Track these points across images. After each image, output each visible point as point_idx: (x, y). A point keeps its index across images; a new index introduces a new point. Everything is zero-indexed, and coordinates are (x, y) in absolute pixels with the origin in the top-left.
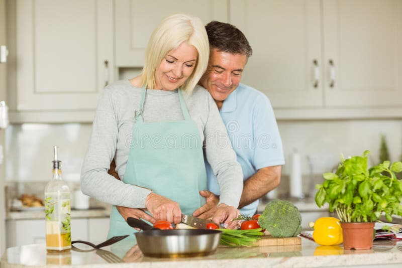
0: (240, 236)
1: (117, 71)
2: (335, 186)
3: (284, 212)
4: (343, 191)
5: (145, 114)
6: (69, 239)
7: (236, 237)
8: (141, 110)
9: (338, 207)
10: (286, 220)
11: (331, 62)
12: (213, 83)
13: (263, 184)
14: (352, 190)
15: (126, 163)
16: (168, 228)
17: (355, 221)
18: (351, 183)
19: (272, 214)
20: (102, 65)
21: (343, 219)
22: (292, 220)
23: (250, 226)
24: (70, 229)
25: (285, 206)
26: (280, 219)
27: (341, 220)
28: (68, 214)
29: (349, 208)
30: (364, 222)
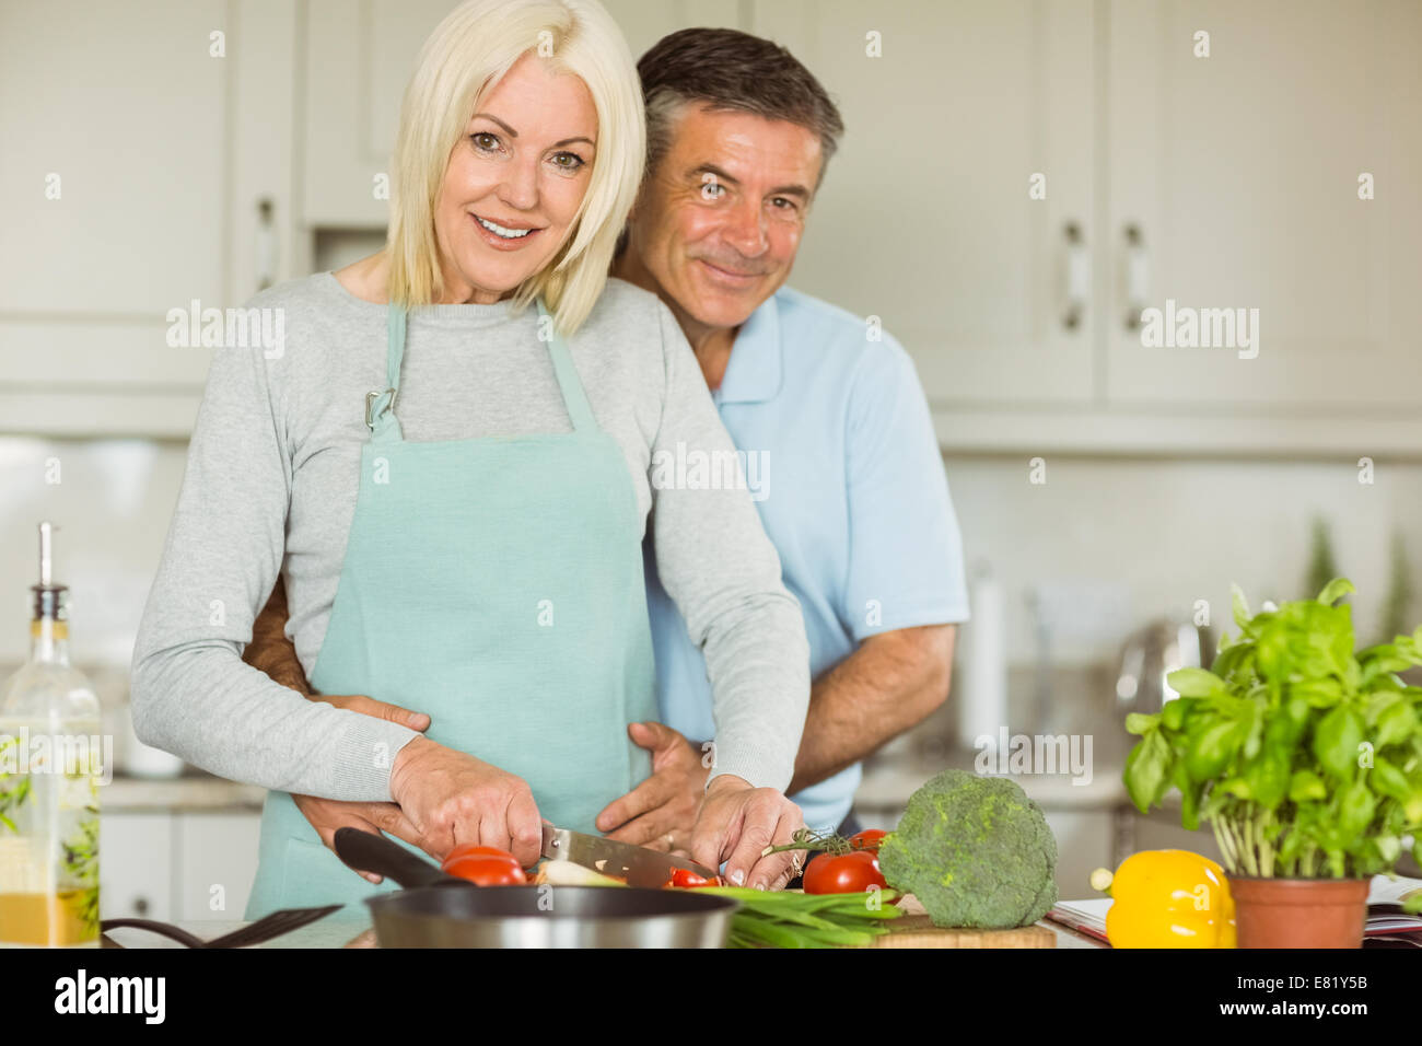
0: (804, 918)
1: (305, 244)
2: (1212, 724)
3: (987, 824)
4: (1252, 748)
5: (405, 406)
6: (92, 914)
7: (788, 923)
8: (392, 391)
9: (1223, 811)
10: (996, 859)
11: (1133, 234)
12: (694, 250)
13: (884, 697)
14: (1285, 743)
15: (331, 605)
16: (505, 880)
17: (1290, 871)
18: (1284, 715)
19: (936, 829)
20: (248, 217)
21: (1240, 863)
22: (1017, 858)
23: (843, 879)
24: (96, 872)
25: (992, 798)
26: (970, 852)
27: (1232, 866)
28: (89, 809)
29: (1267, 817)
30: (1329, 875)
